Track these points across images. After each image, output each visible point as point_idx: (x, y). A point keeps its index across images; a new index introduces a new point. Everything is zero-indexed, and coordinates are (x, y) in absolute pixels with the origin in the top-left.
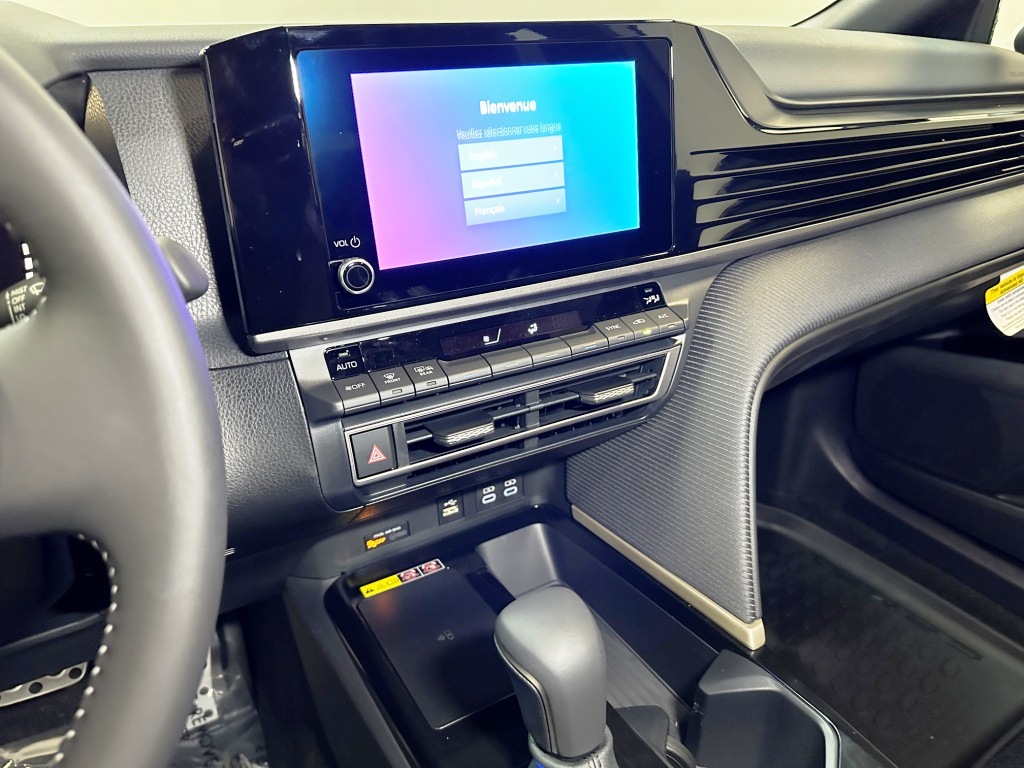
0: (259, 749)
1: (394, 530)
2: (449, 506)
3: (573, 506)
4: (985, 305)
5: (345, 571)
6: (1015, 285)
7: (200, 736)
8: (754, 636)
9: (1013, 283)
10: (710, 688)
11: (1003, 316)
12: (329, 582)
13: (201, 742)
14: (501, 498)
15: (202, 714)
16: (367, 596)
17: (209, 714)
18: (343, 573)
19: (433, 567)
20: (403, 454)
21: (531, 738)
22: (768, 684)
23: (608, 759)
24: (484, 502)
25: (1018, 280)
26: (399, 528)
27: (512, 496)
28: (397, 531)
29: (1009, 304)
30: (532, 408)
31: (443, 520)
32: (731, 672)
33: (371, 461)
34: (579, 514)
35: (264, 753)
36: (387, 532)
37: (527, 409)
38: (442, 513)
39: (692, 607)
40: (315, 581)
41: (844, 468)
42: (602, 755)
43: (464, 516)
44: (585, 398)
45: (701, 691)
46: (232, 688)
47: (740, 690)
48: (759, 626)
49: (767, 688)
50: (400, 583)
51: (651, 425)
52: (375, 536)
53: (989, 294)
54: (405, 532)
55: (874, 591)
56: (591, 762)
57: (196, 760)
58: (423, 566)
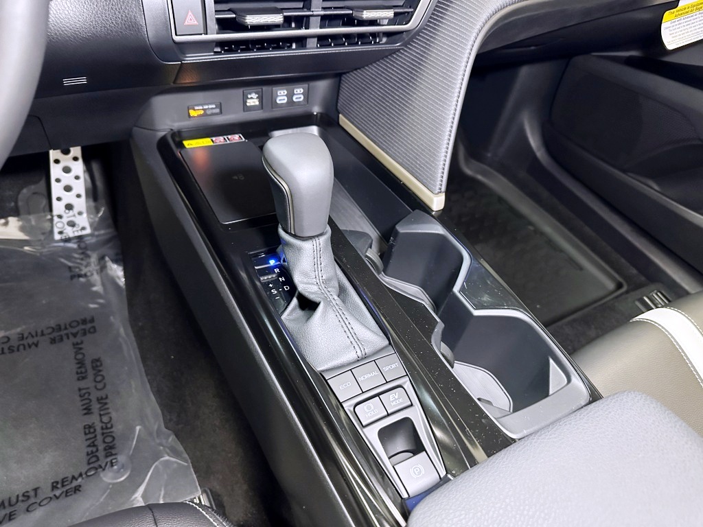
0: (117, 254)
1: (210, 107)
2: (252, 98)
3: (340, 115)
4: (661, 23)
5: (173, 128)
6: (687, 12)
7: (78, 242)
8: (437, 202)
9: (687, 10)
10: (402, 229)
11: (671, 34)
12: (161, 134)
13: (79, 246)
14: (290, 102)
15: (80, 228)
16: (187, 147)
17: (83, 229)
18: (172, 130)
19: (236, 138)
20: (213, 25)
21: (280, 226)
22: (438, 229)
23: (326, 242)
24: (278, 102)
25: (690, 9)
26: (214, 106)
27: (299, 102)
28: (212, 108)
29: (678, 26)
30: (315, 13)
31: (246, 108)
32: (418, 221)
33: (186, 23)
34: (343, 121)
35: (121, 257)
36: (206, 107)
37: (312, 13)
38: (246, 102)
39: (403, 183)
40: (151, 132)
41: (534, 141)
42: (322, 239)
43: (262, 108)
44: (355, 14)
45: (397, 230)
46: (101, 214)
47: (420, 231)
48: (442, 197)
49: (437, 232)
50: (212, 144)
51: (403, 54)
52: (196, 108)
53: (668, 15)
54: (217, 111)
55: (530, 223)
56: (314, 242)
57: (76, 256)
58: (229, 137)
